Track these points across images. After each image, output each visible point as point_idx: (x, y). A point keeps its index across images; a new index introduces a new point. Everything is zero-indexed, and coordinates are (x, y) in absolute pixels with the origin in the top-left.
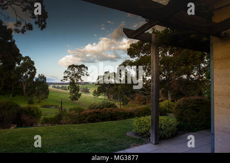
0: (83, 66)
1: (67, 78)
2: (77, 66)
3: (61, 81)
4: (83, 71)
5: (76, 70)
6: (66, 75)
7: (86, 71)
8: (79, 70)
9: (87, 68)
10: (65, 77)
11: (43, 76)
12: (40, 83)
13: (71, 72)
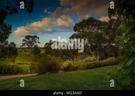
0: (36, 36)
1: (25, 44)
2: (31, 37)
3: (21, 46)
4: (36, 40)
5: (31, 39)
6: (24, 42)
7: (38, 40)
8: (32, 39)
9: (38, 38)
10: (23, 44)
11: (14, 43)
12: (11, 48)
13: (27, 40)
